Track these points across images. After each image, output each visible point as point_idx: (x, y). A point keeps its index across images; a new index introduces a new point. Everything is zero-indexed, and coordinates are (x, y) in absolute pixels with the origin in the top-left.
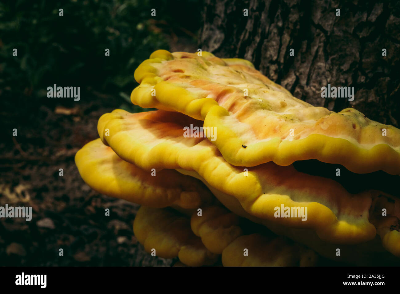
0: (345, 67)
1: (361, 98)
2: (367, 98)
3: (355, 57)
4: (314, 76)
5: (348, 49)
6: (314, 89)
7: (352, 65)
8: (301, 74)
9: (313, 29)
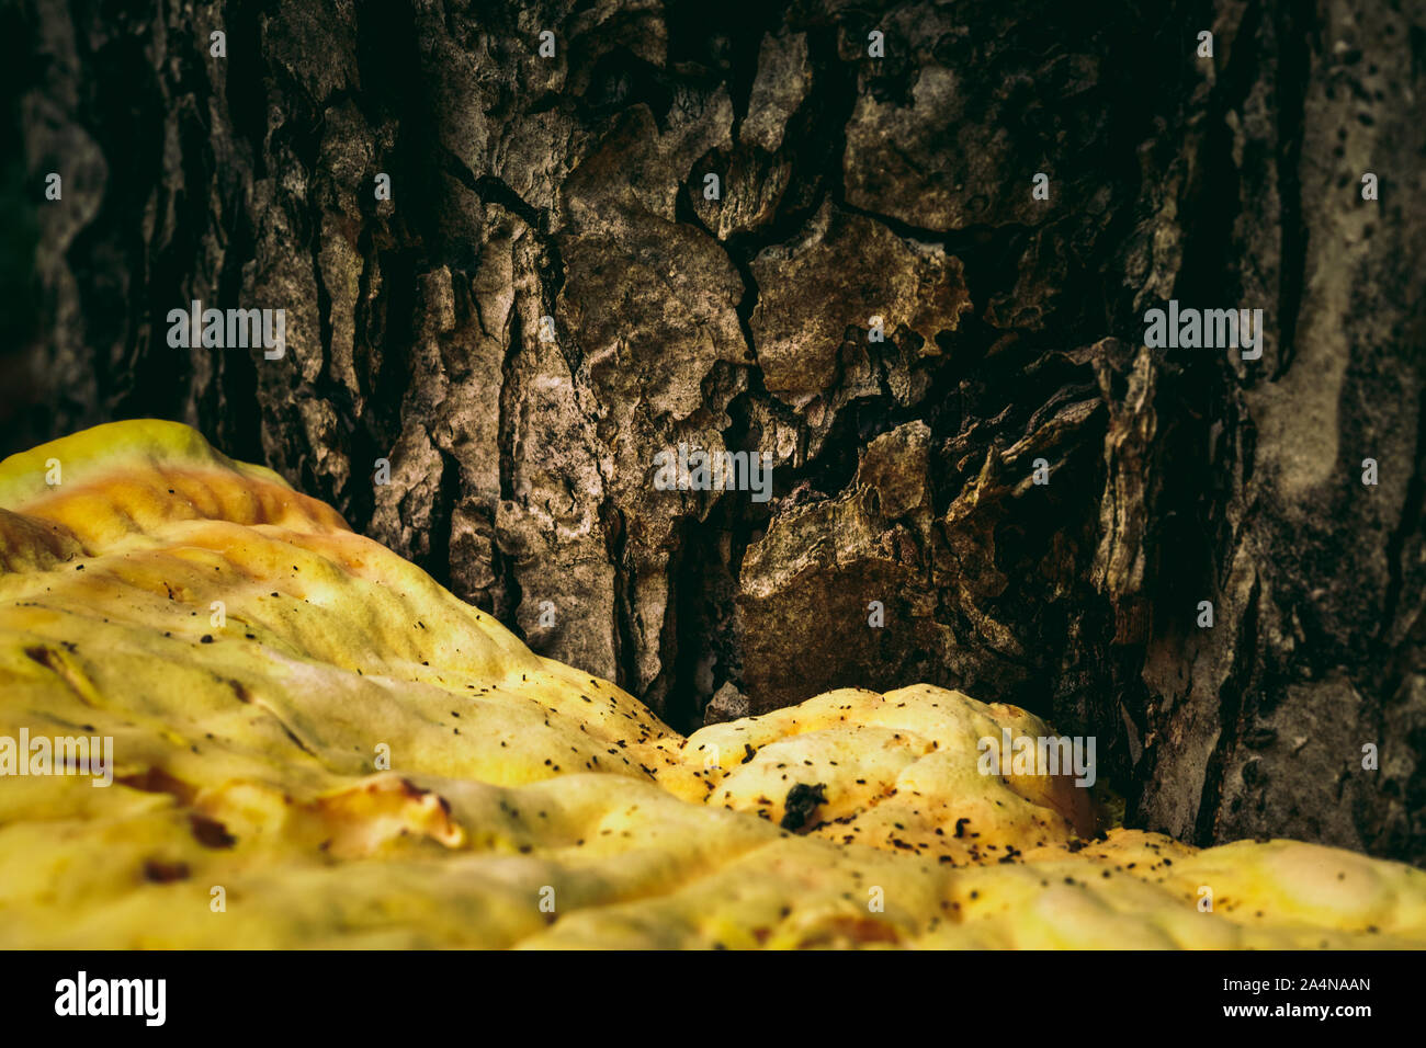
0: (678, 398)
1: (795, 552)
2: (829, 547)
3: (719, 342)
4: (530, 445)
5: (672, 303)
6: (546, 520)
7: (711, 384)
8: (463, 439)
9: (470, 201)
